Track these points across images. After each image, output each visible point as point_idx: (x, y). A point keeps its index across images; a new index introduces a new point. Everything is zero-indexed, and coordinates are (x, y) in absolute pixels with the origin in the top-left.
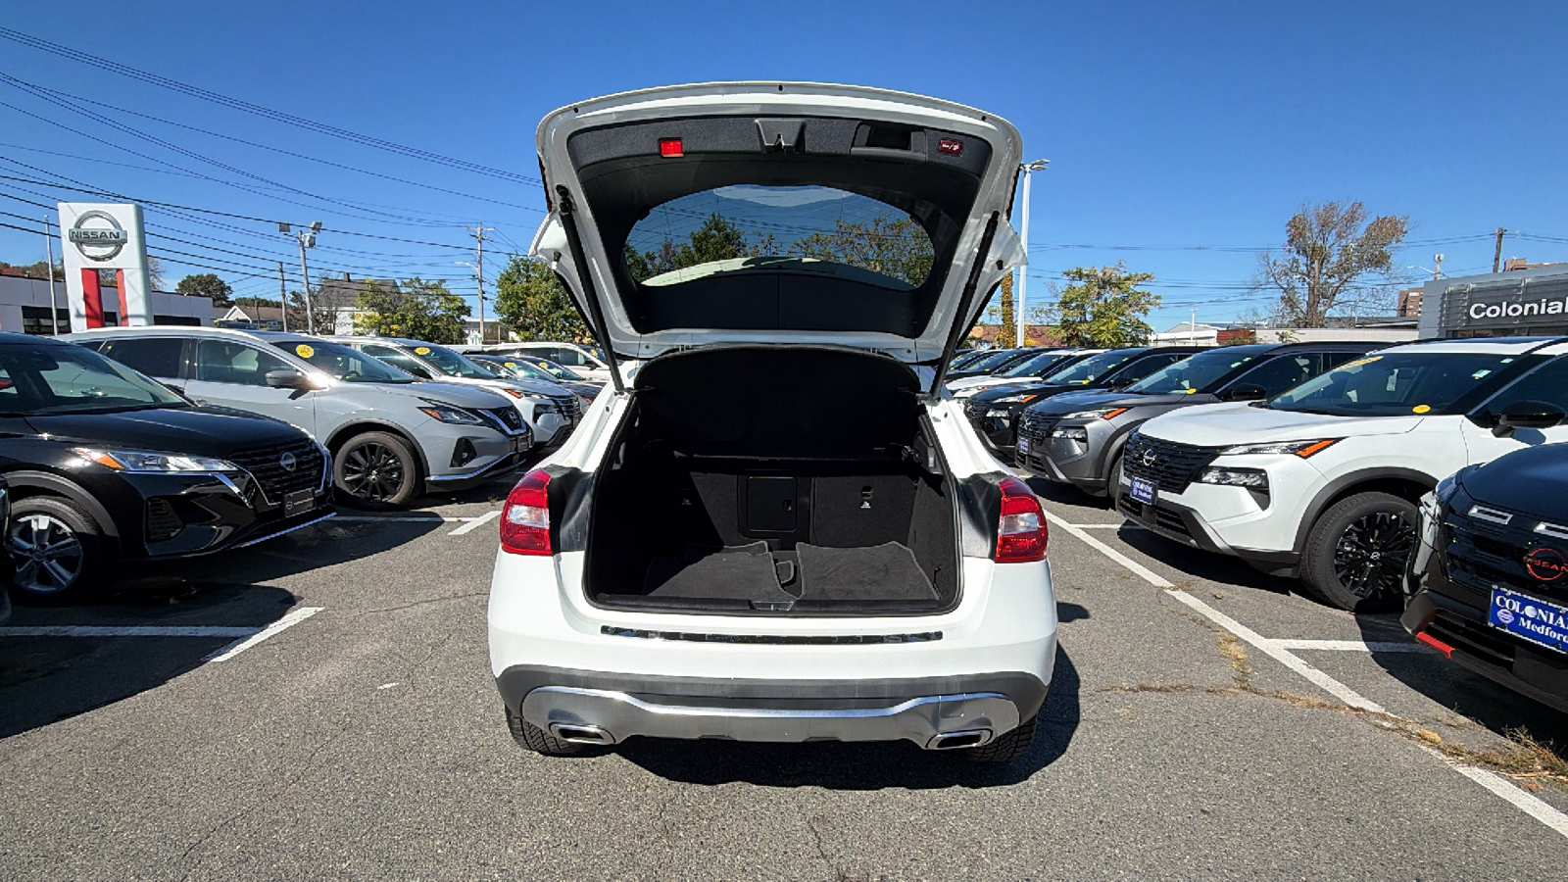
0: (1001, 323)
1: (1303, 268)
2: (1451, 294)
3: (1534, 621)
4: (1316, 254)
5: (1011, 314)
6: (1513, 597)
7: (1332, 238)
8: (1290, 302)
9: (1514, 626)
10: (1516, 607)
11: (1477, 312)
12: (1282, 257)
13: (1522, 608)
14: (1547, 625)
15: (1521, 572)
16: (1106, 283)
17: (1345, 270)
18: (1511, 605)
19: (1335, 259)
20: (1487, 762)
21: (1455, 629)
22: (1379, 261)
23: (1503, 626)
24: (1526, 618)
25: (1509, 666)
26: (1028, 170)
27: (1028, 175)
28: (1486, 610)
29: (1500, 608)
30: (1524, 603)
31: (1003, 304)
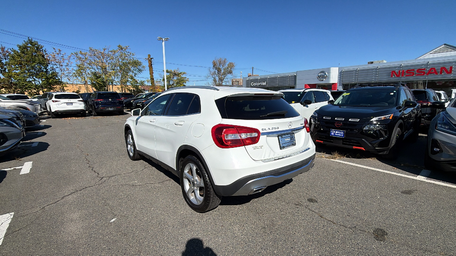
0: (151, 85)
1: (217, 73)
2: (248, 80)
3: (337, 134)
4: (219, 70)
5: (154, 82)
6: (334, 130)
7: (222, 66)
8: (215, 81)
9: (334, 135)
10: (334, 132)
11: (252, 84)
12: (213, 70)
13: (335, 132)
14: (339, 134)
15: (335, 127)
16: (175, 74)
17: (224, 74)
18: (333, 132)
19: (222, 71)
20: (332, 158)
21: (324, 138)
22: (230, 72)
23: (333, 135)
24: (336, 133)
25: (332, 142)
26: (163, 40)
27: (164, 42)
28: (329, 133)
29: (331, 133)
30: (336, 131)
31: (151, 79)
